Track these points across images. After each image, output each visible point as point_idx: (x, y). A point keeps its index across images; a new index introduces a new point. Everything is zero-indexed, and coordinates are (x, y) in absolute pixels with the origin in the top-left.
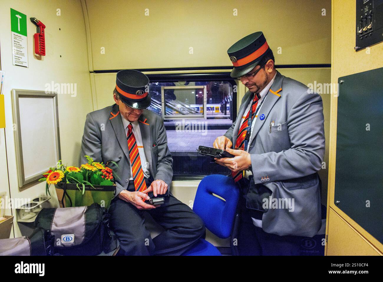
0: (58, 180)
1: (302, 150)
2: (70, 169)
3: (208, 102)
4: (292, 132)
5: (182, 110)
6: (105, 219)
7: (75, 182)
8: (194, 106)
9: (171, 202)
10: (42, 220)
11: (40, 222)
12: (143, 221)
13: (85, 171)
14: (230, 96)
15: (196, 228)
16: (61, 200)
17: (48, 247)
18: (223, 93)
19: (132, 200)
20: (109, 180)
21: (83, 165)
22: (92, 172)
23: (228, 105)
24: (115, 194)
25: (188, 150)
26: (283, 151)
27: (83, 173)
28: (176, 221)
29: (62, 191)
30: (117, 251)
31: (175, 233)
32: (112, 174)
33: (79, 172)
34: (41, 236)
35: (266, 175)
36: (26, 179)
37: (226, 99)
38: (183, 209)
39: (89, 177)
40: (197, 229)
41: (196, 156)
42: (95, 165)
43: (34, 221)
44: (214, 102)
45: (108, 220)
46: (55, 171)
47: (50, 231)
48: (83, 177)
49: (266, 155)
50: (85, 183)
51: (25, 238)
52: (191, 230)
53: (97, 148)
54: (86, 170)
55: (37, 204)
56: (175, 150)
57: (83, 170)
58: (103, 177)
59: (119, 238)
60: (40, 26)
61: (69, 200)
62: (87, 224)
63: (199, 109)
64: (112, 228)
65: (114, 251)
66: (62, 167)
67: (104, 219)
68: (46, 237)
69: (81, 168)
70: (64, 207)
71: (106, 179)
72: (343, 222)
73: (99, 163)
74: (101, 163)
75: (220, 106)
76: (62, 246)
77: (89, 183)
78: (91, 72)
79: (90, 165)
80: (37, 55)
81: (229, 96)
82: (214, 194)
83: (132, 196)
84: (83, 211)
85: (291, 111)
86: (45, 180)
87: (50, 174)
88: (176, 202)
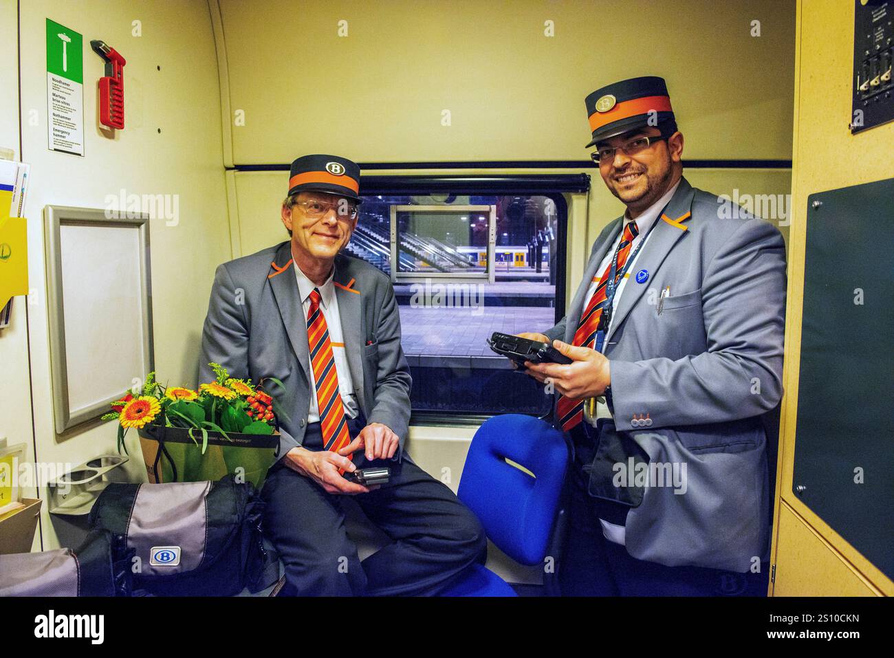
0: (147, 419)
1: (735, 355)
2: (175, 393)
3: (499, 243)
4: (713, 314)
5: (436, 258)
6: (253, 512)
7: (185, 425)
8: (464, 250)
9: (405, 477)
10: (108, 511)
11: (101, 515)
12: (342, 519)
13: (208, 398)
14: (550, 229)
15: (463, 540)
16: (152, 464)
17: (118, 576)
18: (533, 222)
19: (314, 472)
20: (265, 421)
21: (204, 386)
22: (226, 401)
23: (545, 250)
24: (276, 455)
25: (450, 353)
26: (686, 358)
27: (203, 403)
28: (417, 520)
29: (154, 445)
30: (279, 588)
31: (415, 549)
32: (270, 407)
33: (194, 400)
34: (103, 549)
35: (643, 411)
36: (72, 413)
37: (540, 235)
38: (436, 493)
39: (219, 414)
40: (466, 541)
41: (469, 367)
42: (233, 386)
43: (89, 512)
44: (512, 242)
45: (259, 515)
46: (141, 398)
47: (126, 538)
48: (203, 413)
49: (646, 364)
50: (207, 428)
51: (66, 554)
52: (453, 542)
53: (237, 347)
54: (212, 397)
55: (95, 473)
56: (420, 352)
57: (204, 396)
58: (250, 414)
59: (284, 558)
60: (114, 60)
61: (170, 465)
62: (211, 524)
63: (477, 258)
64: (269, 535)
65: (273, 588)
66: (157, 387)
67: (250, 513)
68: (115, 552)
69: (200, 391)
70: (158, 482)
71: (257, 419)
72: (812, 537)
73: (241, 381)
74: (245, 381)
75: (527, 251)
76: (153, 573)
77: (217, 428)
78: (228, 169)
79: (221, 384)
80: (105, 127)
81: (547, 228)
82: (508, 461)
83: (315, 460)
84: (202, 491)
85: (712, 263)
86: (116, 418)
87: (129, 404)
88: (417, 477)
